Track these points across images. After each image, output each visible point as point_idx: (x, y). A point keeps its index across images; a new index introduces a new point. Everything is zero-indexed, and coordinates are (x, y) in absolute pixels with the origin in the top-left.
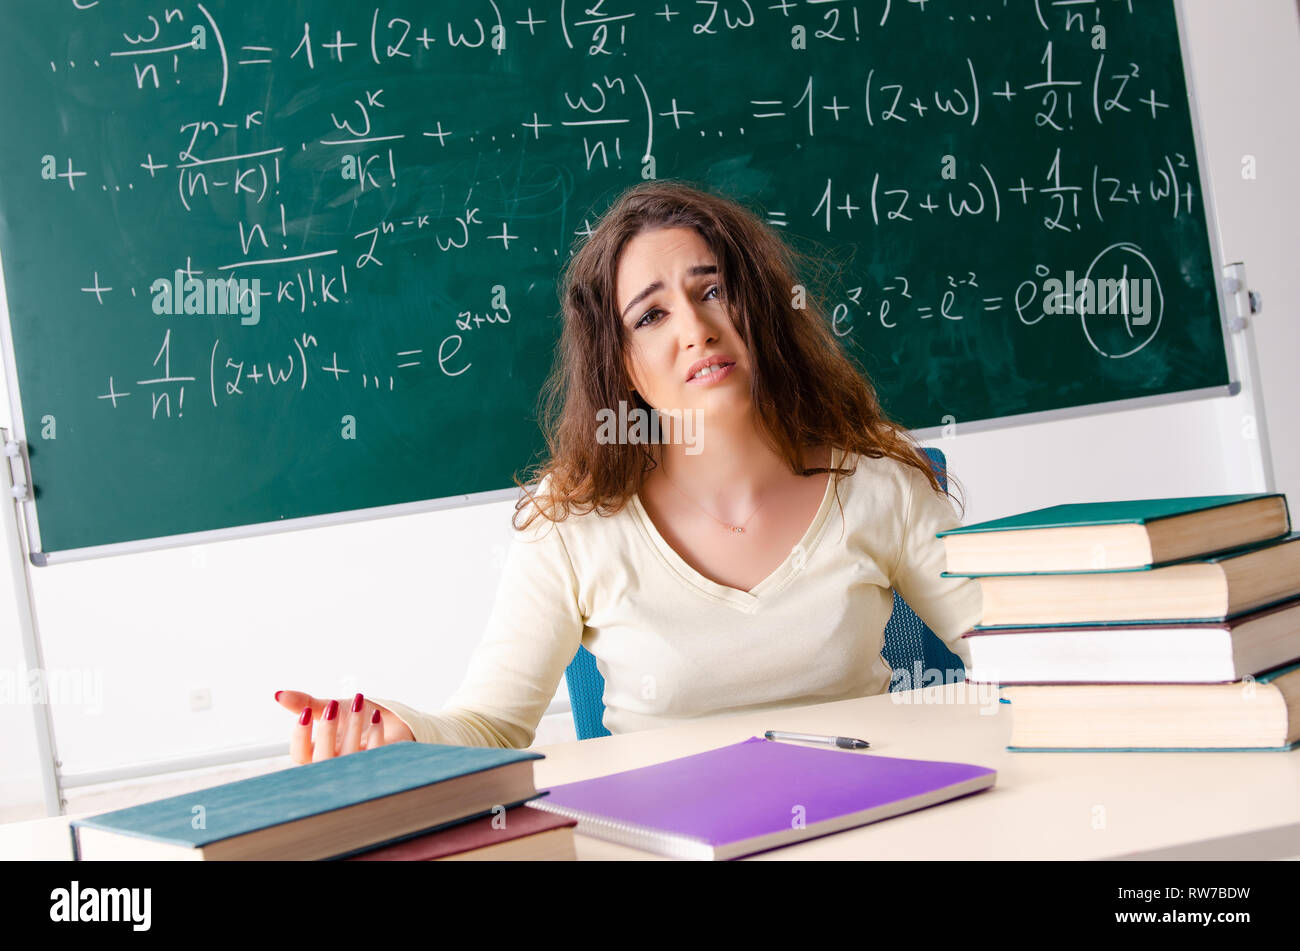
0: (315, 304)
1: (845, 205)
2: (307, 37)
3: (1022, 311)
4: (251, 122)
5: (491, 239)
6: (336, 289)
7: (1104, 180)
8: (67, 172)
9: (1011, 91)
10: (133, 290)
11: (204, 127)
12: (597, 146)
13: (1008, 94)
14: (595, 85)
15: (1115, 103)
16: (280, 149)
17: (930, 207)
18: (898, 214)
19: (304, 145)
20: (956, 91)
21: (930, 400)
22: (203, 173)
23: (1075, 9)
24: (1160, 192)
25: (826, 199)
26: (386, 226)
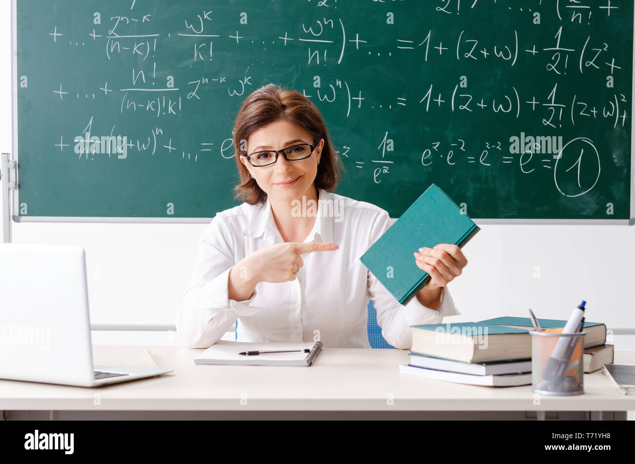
0: (164, 114)
1: (438, 99)
3: (522, 166)
4: (145, 19)
6: (175, 108)
7: (579, 103)
8: (54, 33)
9: (536, 50)
10: (78, 95)
11: (122, 19)
12: (315, 53)
13: (534, 52)
14: (318, 22)
15: (591, 63)
16: (158, 35)
17: (482, 106)
18: (465, 107)
19: (169, 34)
22: (119, 42)
23: (578, 11)
24: (608, 113)
25: (428, 95)
26: (205, 80)
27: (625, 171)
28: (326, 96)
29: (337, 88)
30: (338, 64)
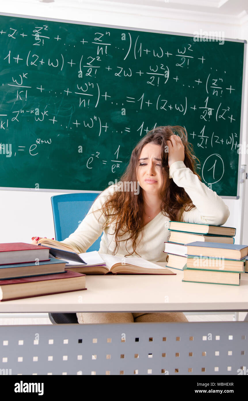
1: (146, 130)
2: (9, 55)
5: (50, 120)
6: (5, 126)
7: (215, 136)
9: (195, 108)
12: (83, 101)
13: (194, 108)
14: (86, 84)
15: (222, 116)
19: (3, 84)
20: (181, 105)
23: (216, 89)
24: (229, 142)
25: (141, 128)
26: (22, 111)
27: (236, 172)
28: (88, 124)
29: (94, 120)
30: (95, 108)
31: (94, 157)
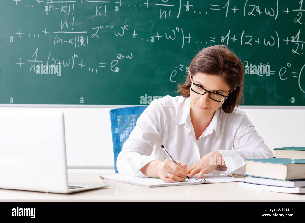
0: (79, 46)
1: (233, 38)
3: (281, 76)
5: (130, 34)
6: (85, 43)
9: (288, 11)
10: (30, 35)
12: (164, 12)
13: (287, 12)
16: (75, 1)
17: (258, 42)
18: (248, 43)
19: (82, 1)
20: (272, 9)
21: (249, 98)
22: (53, 5)
25: (228, 36)
26: (101, 27)
28: (170, 36)
29: (176, 32)
30: (177, 18)
31: (178, 70)
